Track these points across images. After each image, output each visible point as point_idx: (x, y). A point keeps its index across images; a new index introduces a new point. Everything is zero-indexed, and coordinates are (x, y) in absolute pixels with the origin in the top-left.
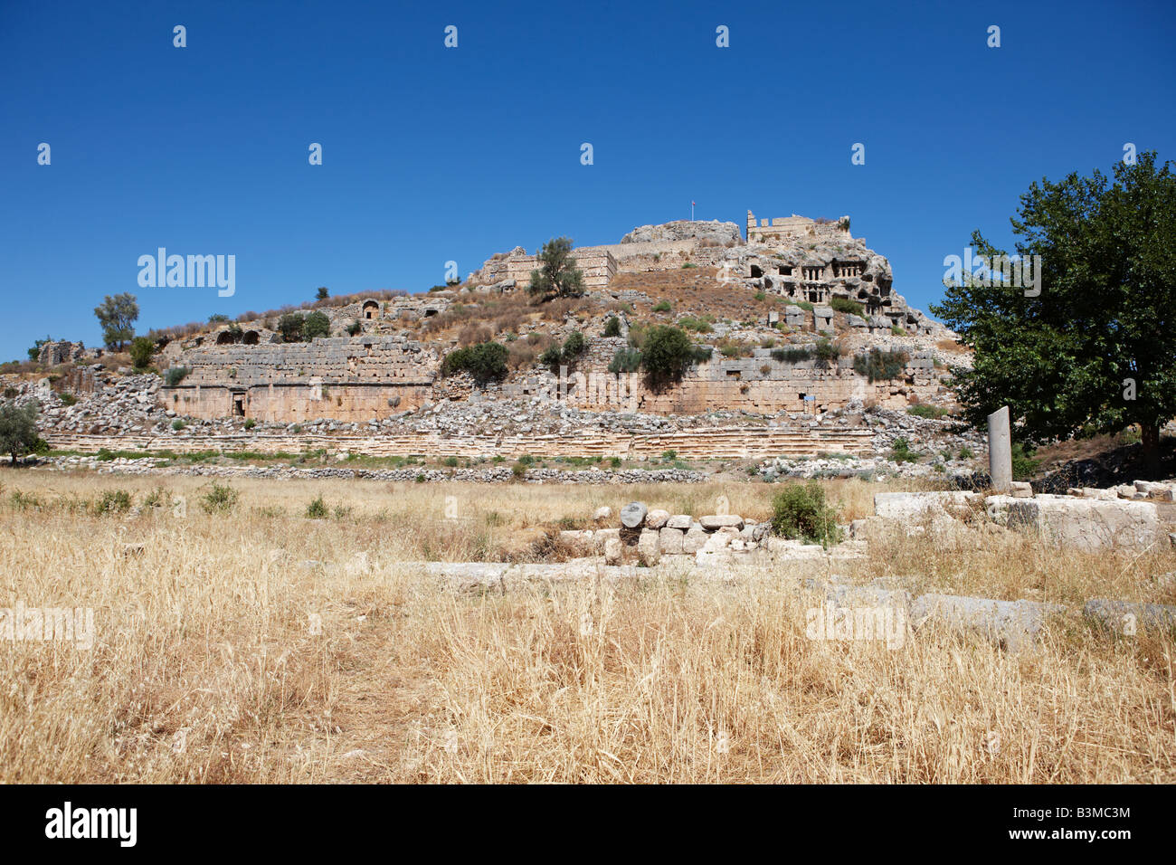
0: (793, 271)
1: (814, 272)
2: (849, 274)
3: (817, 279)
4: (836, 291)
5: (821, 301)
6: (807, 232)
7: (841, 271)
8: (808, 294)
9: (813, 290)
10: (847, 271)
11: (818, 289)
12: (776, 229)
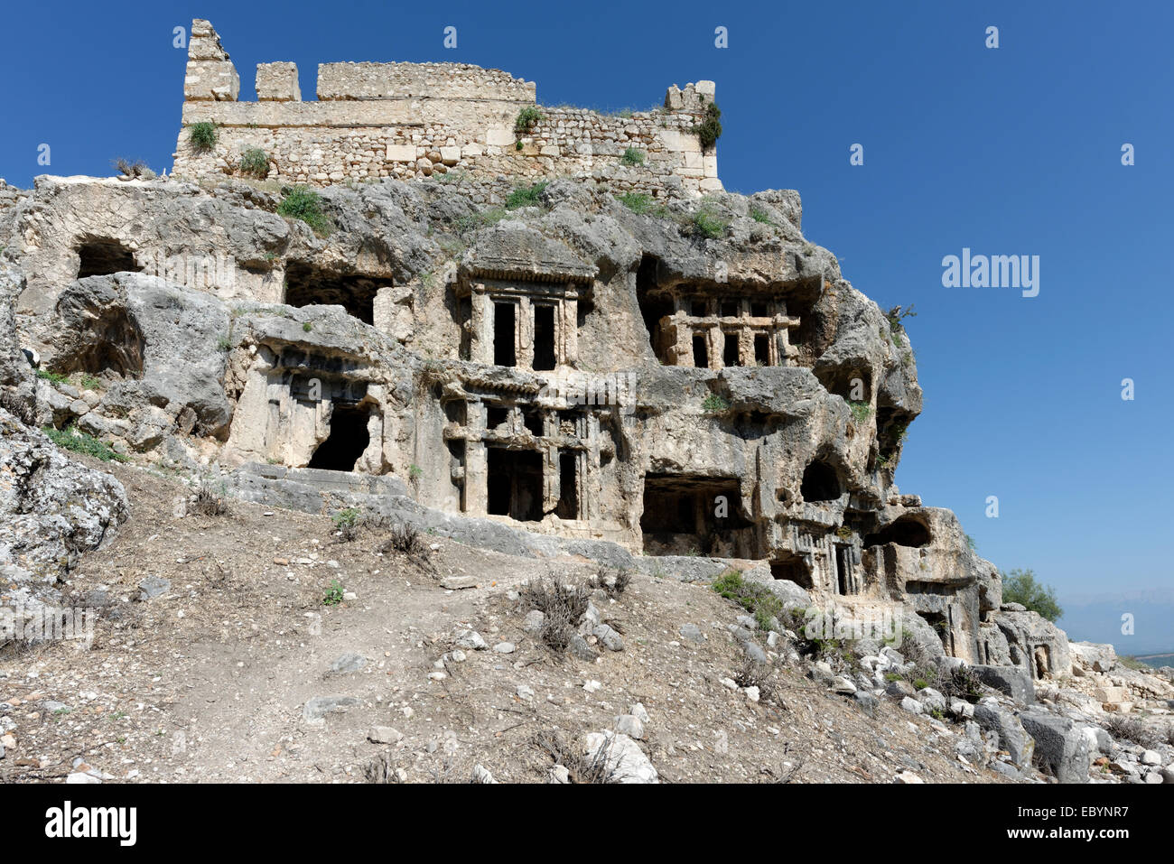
0: (383, 300)
1: (525, 314)
2: (731, 356)
3: (545, 360)
4: (669, 449)
5: (569, 508)
6: (500, 136)
7: (685, 341)
8: (478, 461)
9: (514, 429)
10: (717, 340)
11: (551, 428)
12: (339, 113)
